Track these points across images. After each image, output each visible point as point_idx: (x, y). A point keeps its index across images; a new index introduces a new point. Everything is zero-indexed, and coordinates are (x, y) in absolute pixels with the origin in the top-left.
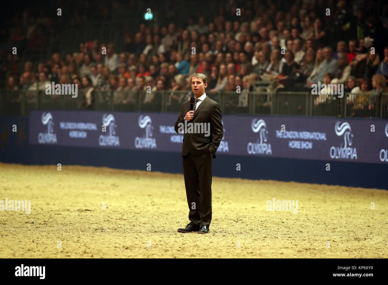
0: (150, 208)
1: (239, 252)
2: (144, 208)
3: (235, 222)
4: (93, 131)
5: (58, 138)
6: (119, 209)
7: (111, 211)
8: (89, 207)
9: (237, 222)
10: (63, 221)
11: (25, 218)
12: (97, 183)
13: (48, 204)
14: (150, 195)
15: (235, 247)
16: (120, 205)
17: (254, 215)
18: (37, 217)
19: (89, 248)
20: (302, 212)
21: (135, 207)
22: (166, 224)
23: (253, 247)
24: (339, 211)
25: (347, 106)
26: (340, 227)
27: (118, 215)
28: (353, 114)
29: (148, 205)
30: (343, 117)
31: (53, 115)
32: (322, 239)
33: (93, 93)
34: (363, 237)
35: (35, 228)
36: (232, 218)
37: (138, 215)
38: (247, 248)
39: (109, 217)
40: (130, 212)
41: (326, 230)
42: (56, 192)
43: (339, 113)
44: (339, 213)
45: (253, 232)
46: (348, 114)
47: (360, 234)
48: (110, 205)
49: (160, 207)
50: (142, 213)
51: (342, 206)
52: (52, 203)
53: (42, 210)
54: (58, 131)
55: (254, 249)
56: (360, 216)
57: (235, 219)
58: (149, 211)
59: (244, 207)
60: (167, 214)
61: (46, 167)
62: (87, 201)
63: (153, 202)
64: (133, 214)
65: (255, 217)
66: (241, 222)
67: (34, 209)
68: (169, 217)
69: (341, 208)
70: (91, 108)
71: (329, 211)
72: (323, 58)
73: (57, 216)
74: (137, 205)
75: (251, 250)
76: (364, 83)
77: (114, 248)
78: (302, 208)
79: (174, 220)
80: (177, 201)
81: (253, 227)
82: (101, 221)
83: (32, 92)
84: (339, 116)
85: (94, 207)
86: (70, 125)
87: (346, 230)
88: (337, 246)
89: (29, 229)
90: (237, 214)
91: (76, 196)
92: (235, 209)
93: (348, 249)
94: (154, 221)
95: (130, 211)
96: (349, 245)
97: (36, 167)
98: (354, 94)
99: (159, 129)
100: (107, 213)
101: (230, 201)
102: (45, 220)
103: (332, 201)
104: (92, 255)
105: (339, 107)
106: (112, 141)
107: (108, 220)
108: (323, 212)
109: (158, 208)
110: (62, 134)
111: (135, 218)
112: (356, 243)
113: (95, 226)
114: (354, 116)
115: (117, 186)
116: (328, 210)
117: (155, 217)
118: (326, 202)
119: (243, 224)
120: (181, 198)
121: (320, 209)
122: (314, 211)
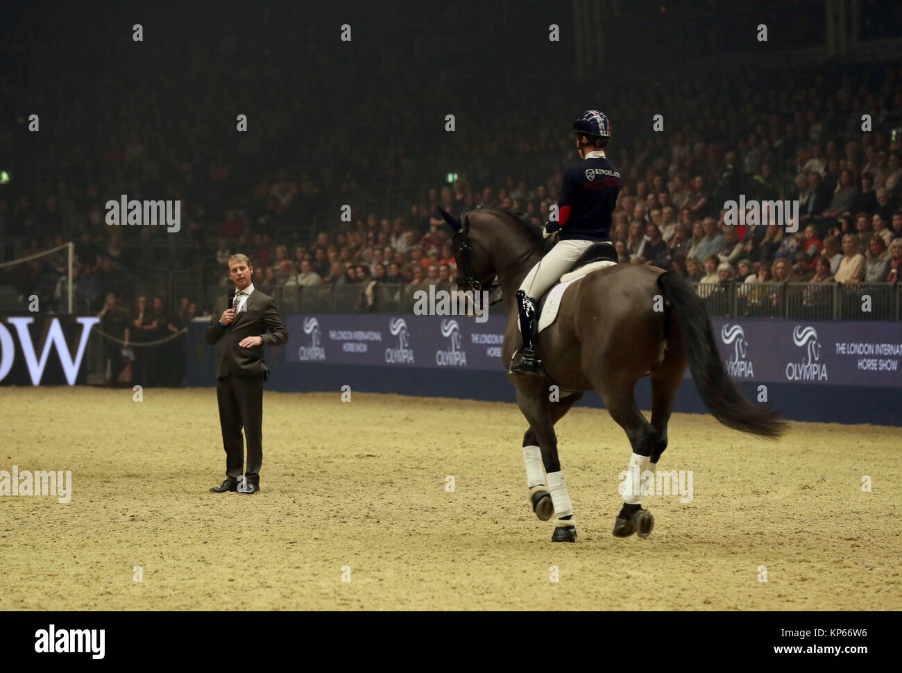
0: (459, 451)
1: (588, 513)
2: (452, 451)
3: (581, 471)
4: (376, 342)
5: (326, 353)
6: (415, 454)
7: (404, 457)
8: (373, 451)
9: (584, 470)
10: (336, 471)
11: (282, 468)
12: (383, 417)
13: (314, 448)
14: (459, 433)
15: (581, 507)
16: (417, 447)
17: (608, 460)
18: (298, 466)
19: (373, 511)
20: (676, 454)
21: (438, 450)
22: (482, 474)
23: (608, 507)
24: (730, 452)
25: (738, 299)
26: (732, 475)
27: (413, 462)
28: (747, 313)
29: (456, 448)
30: (732, 317)
31: (319, 321)
32: (705, 493)
33: (374, 288)
34: (764, 489)
35: (296, 482)
36: (577, 464)
37: (441, 461)
38: (598, 508)
39: (401, 465)
40: (431, 458)
41: (711, 480)
42: (326, 430)
43: (727, 312)
44: (729, 455)
45: (608, 484)
46: (740, 313)
47: (761, 485)
48: (403, 448)
49: (474, 449)
50: (448, 459)
51: (734, 445)
52: (319, 447)
53: (306, 456)
54: (326, 343)
55: (608, 510)
56: (759, 459)
57: (581, 465)
58: (458, 455)
59: (593, 449)
60: (483, 460)
61: (310, 394)
62: (369, 443)
63: (464, 442)
64: (435, 460)
65: (609, 463)
66: (589, 469)
67: (295, 455)
68: (485, 465)
69: (732, 448)
70: (373, 309)
71: (715, 452)
72: (703, 234)
73: (327, 464)
74: (441, 448)
75: (604, 511)
76: (761, 268)
77: (410, 511)
78: (676, 448)
79: (493, 468)
80: (497, 440)
81: (607, 476)
82: (389, 470)
83: (289, 287)
84: (727, 316)
85: (380, 452)
86: (343, 335)
87: (740, 479)
88: (728, 503)
89: (288, 484)
90: (583, 458)
91: (354, 436)
92: (581, 451)
93: (743, 507)
94: (465, 469)
95: (431, 456)
96: (745, 501)
97: (297, 395)
98: (748, 285)
99: (470, 338)
100: (398, 459)
101: (574, 440)
102: (310, 470)
103: (720, 437)
104: (377, 520)
105: (727, 304)
106: (403, 355)
107: (399, 470)
108: (706, 454)
109: (471, 452)
110: (332, 347)
111: (437, 466)
112: (754, 498)
113: (382, 479)
114: (749, 315)
115: (411, 421)
116: (714, 450)
117: (466, 465)
118: (710, 440)
119: (592, 473)
120: (503, 437)
121: (701, 451)
122: (693, 452)
